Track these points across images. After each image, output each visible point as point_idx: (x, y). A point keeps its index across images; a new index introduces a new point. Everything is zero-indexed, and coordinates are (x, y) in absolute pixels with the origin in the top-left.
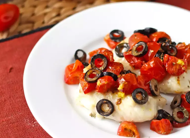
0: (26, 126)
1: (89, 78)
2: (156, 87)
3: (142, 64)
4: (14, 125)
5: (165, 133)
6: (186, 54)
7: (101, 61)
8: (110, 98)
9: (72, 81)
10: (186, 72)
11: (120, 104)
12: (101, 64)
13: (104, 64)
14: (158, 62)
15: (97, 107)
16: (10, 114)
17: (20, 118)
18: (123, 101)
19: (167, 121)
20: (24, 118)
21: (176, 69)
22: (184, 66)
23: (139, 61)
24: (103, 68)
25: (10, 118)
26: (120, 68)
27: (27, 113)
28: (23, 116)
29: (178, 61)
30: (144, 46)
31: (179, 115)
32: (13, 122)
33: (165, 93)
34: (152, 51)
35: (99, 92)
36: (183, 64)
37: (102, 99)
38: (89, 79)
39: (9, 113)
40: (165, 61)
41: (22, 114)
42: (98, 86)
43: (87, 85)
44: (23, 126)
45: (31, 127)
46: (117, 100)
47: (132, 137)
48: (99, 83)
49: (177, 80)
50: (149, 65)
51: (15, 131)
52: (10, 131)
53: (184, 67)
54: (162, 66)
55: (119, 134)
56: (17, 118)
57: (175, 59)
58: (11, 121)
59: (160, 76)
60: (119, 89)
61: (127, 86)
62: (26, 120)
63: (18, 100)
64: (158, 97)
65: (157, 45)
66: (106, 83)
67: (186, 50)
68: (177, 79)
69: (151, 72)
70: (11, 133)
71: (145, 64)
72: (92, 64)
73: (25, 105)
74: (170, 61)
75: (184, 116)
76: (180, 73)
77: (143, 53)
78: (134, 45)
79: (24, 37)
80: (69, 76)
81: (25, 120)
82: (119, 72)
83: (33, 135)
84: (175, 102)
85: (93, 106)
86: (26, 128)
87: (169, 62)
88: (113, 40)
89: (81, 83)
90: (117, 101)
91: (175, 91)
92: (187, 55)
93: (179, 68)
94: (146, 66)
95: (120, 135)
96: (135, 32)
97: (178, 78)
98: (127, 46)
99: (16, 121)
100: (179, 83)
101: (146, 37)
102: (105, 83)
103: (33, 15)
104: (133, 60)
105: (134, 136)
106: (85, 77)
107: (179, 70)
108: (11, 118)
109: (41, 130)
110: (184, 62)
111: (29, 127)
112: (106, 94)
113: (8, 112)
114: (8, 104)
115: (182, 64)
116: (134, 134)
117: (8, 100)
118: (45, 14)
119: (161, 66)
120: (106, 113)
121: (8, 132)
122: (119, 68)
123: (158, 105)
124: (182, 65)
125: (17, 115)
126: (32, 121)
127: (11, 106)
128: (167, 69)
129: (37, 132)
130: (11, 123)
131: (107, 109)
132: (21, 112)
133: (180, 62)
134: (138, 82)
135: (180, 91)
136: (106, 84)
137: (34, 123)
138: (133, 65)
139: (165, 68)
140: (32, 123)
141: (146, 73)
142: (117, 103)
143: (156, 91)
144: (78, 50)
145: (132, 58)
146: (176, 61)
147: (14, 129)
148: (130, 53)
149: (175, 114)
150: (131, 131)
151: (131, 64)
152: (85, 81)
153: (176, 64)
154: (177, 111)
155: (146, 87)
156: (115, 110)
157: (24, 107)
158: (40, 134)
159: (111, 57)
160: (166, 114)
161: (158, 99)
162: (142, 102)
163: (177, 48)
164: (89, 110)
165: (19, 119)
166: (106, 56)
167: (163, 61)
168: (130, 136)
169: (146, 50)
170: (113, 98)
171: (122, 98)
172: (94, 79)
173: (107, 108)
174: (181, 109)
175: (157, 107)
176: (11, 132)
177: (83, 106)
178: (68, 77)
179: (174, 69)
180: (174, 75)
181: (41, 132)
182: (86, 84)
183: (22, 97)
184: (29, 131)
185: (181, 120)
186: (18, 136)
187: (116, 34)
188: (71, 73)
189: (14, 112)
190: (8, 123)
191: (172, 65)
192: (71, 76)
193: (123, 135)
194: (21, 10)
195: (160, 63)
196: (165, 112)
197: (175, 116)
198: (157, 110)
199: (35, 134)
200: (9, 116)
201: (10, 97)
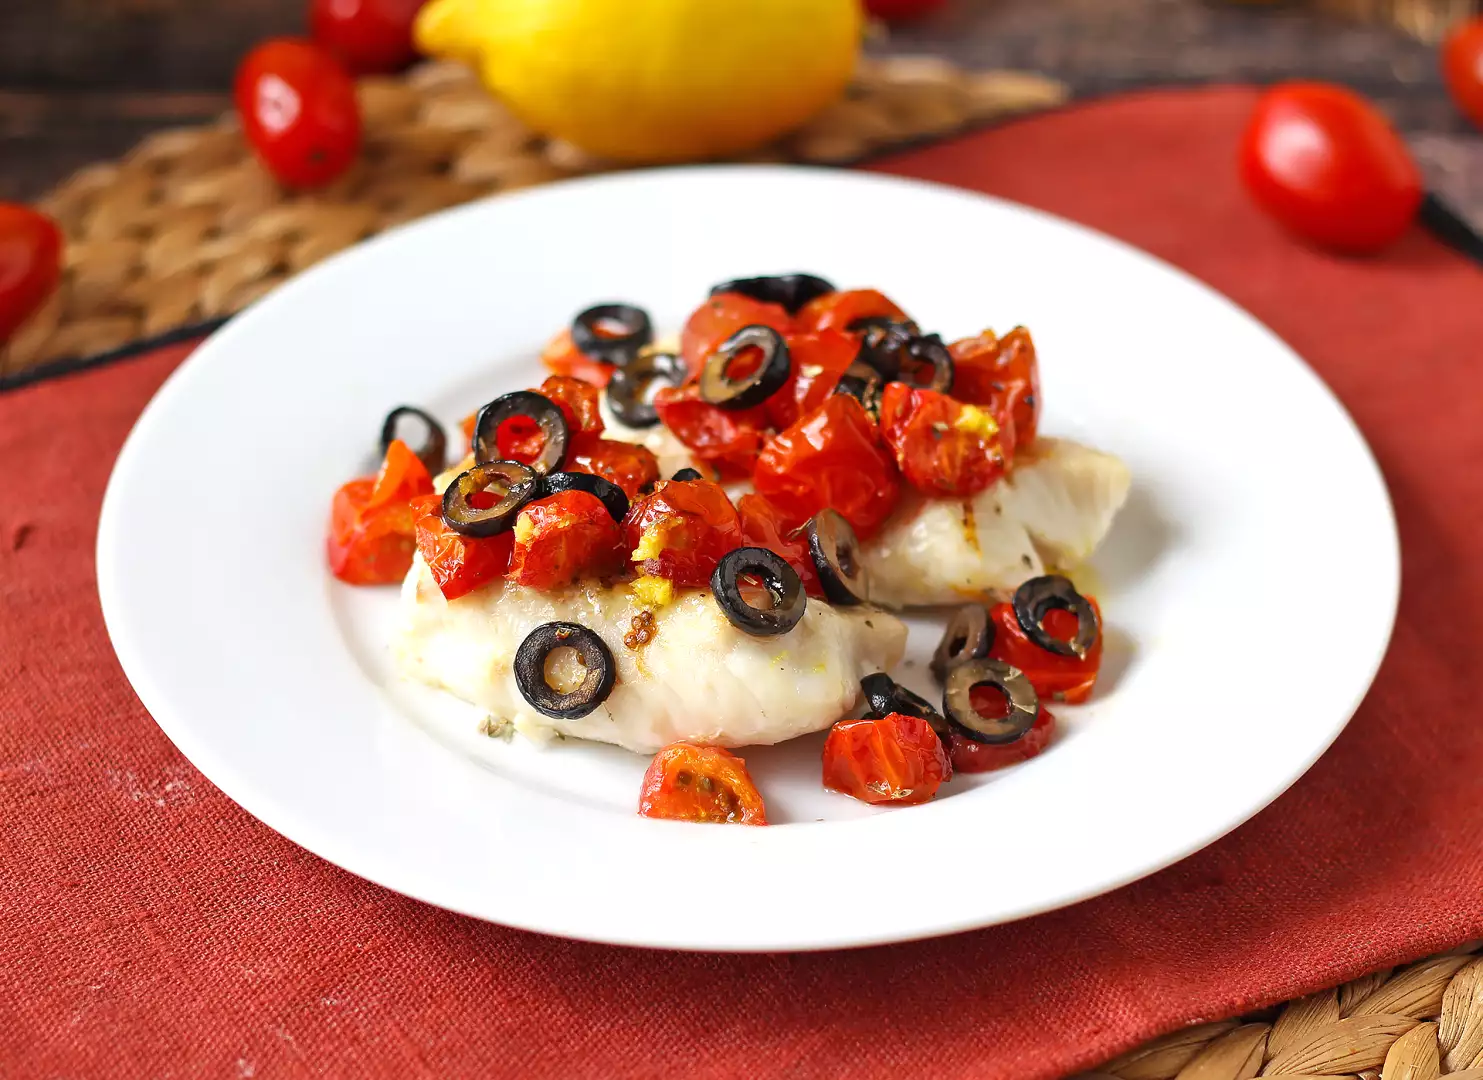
0: (118, 803)
1: (471, 508)
2: (844, 554)
3: (761, 445)
4: (53, 801)
5: (909, 792)
6: (1002, 386)
7: (534, 430)
8: (590, 613)
9: (372, 559)
10: (1009, 481)
11: (647, 641)
12: (531, 447)
13: (548, 448)
14: (850, 422)
15: (517, 666)
16: (27, 748)
17: (85, 768)
18: (665, 626)
19: (919, 730)
20: (105, 766)
21: (951, 457)
22: (993, 440)
23: (744, 429)
24: (547, 466)
25: (28, 769)
26: (640, 461)
27: (124, 743)
28: (99, 755)
29: (958, 414)
30: (768, 347)
31: (983, 704)
32: (47, 790)
33: (898, 606)
34: (816, 370)
35: (528, 580)
36: (992, 428)
37: (543, 622)
38: (471, 516)
39: (22, 747)
40: (889, 419)
41: (94, 745)
42: (523, 547)
43: (461, 551)
44: (101, 806)
45: (149, 812)
46: (633, 621)
47: (723, 820)
48: (524, 529)
49: (961, 524)
50: (800, 440)
51: (57, 830)
52: (26, 834)
53: (998, 447)
54: (873, 443)
55: (647, 806)
56: (69, 767)
57: (944, 406)
58: (31, 782)
59: (863, 498)
60: (637, 555)
61: (684, 535)
62: (121, 778)
63: (70, 680)
64: (859, 608)
65: (843, 340)
66: (567, 523)
67: (1002, 361)
68: (962, 518)
69: (810, 480)
70: (38, 843)
71: (780, 439)
72: (483, 445)
73: (109, 705)
74: (918, 413)
75: (1012, 708)
76: (976, 482)
77: (763, 379)
78: (714, 351)
79: (94, 379)
80: (353, 532)
81: (111, 777)
82: (634, 480)
83: (158, 849)
84: (955, 644)
85: (499, 671)
86: (122, 814)
87: (914, 422)
88: (595, 356)
89: (424, 548)
90: (631, 630)
91: (956, 590)
92: (1009, 389)
93: (966, 453)
94: (783, 447)
95: (653, 813)
96: (715, 291)
97: (968, 509)
98: (675, 368)
99: (60, 783)
100: (972, 541)
101: (776, 310)
102: (561, 526)
103: (137, 271)
104: (709, 430)
105: (732, 815)
106: (446, 509)
107: (967, 463)
108: (32, 768)
109: (204, 821)
110: (995, 418)
111: (137, 809)
112: (567, 593)
113: (16, 742)
114: (16, 700)
115: (982, 427)
116: (733, 802)
117: (12, 681)
118: (205, 270)
119: (866, 444)
120: (572, 695)
121: (19, 836)
122: (632, 461)
123: (862, 650)
124: (987, 437)
125: (69, 752)
126: (150, 781)
127: (32, 711)
128: (900, 457)
129: (184, 831)
130: (33, 794)
131: (574, 679)
132: (87, 739)
133: (970, 416)
134: (745, 518)
135: (979, 584)
136: (565, 532)
137: (163, 788)
138: (711, 453)
139: (892, 454)
140: (154, 788)
141: (787, 487)
142: (629, 640)
143: (851, 573)
144: (401, 411)
145: (701, 421)
146: (947, 415)
147: (50, 820)
148: (693, 392)
149: (958, 694)
150: (714, 784)
151: (699, 450)
152: (445, 530)
153: (952, 434)
154: (971, 681)
155: (790, 552)
156: (621, 682)
157: (103, 713)
158: (198, 842)
159: (586, 404)
160: (909, 700)
161: (861, 619)
162: (774, 618)
163: (956, 357)
164: (474, 704)
165: (80, 774)
166: (558, 400)
167: (878, 421)
168: (710, 819)
169: (782, 365)
170: (606, 614)
171: (659, 607)
172: (498, 511)
173: (573, 674)
174: (993, 670)
175: (857, 665)
176: (35, 838)
177: (441, 687)
178: (347, 541)
179: (939, 459)
180: (940, 492)
181: (208, 832)
182: (454, 543)
183: (90, 665)
184: (134, 831)
185: (993, 727)
186: (75, 853)
187: (612, 327)
188: (365, 516)
189: (47, 740)
190: (17, 795)
191: (929, 436)
192: (368, 528)
193: (673, 815)
194: (72, 255)
195: (865, 427)
196: (900, 691)
197: (962, 704)
198: (858, 677)
199: (171, 844)
200: (21, 761)
201: (23, 668)
